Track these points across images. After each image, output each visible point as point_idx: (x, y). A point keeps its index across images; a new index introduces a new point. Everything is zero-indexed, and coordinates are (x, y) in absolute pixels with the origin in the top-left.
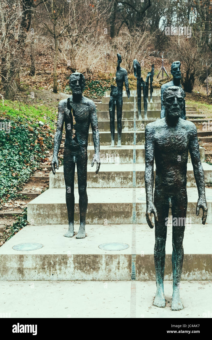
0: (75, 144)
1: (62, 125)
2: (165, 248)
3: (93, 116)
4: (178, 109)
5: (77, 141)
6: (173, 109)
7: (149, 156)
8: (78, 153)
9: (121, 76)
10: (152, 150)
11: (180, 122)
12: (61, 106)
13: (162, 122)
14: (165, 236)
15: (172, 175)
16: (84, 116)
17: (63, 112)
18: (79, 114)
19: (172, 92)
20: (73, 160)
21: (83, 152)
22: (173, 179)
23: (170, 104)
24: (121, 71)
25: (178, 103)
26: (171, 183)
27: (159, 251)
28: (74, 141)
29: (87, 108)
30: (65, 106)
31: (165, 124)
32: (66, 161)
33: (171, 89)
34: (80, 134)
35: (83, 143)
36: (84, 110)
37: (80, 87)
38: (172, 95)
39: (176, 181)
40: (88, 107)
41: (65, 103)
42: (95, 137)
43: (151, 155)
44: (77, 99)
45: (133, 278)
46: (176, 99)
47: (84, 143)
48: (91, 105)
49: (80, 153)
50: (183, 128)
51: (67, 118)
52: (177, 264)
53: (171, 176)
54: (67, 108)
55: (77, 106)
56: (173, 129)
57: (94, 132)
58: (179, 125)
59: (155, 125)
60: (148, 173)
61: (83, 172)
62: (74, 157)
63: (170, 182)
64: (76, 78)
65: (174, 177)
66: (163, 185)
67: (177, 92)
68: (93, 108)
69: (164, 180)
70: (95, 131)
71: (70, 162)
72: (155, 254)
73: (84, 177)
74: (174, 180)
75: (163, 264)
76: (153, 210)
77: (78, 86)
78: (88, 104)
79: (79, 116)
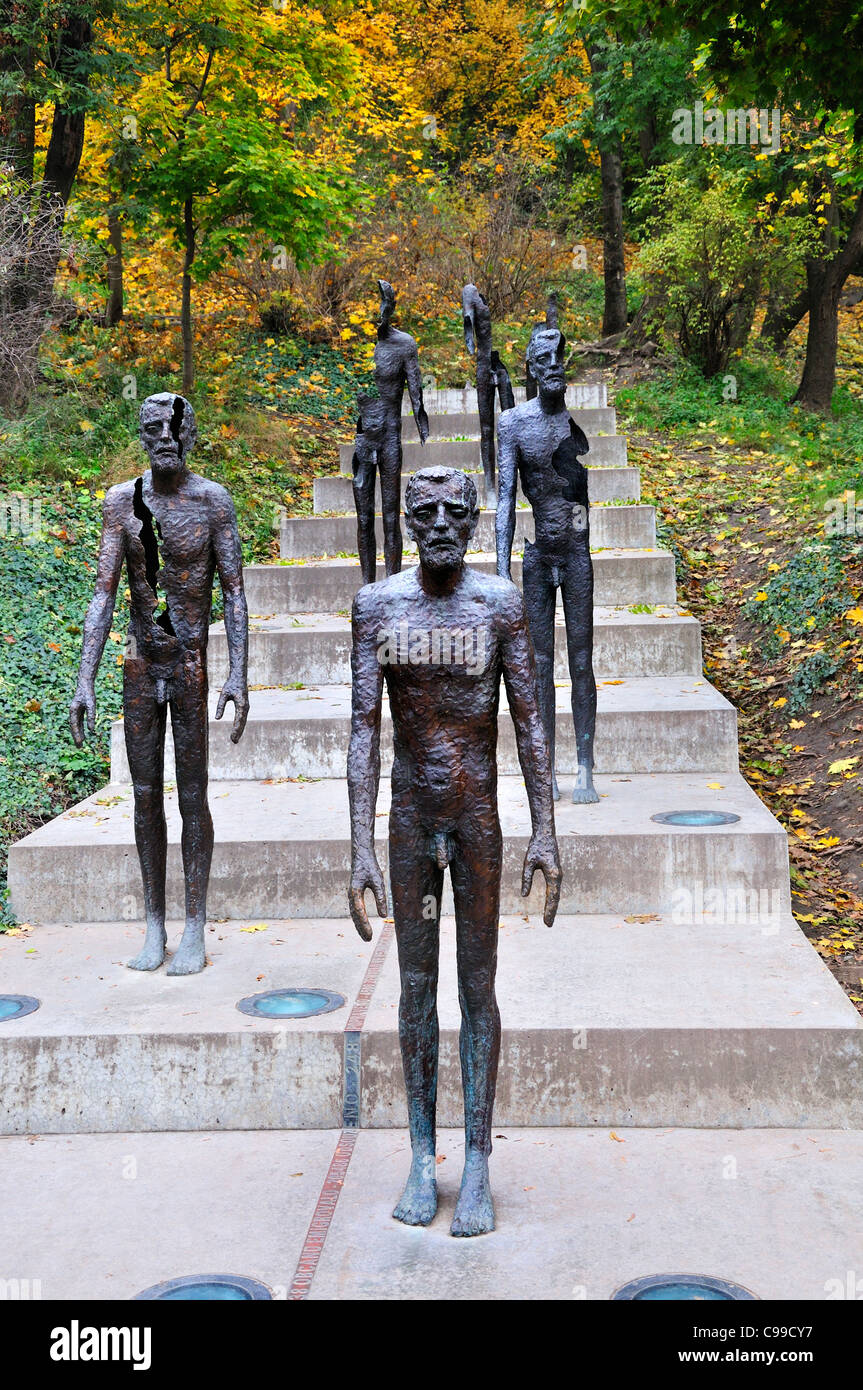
0: (162, 638)
1: (114, 574)
2: (435, 1007)
3: (226, 542)
4: (450, 541)
5: (170, 630)
6: (435, 543)
7: (364, 694)
8: (174, 668)
9: (393, 359)
10: (371, 674)
11: (467, 579)
12: (111, 508)
13: (408, 581)
14: (432, 968)
15: (445, 757)
16: (193, 541)
17: (120, 528)
18: (174, 535)
19: (430, 486)
20: (156, 694)
21: (189, 665)
22: (448, 771)
23: (424, 526)
24: (395, 342)
25: (451, 524)
26: (442, 782)
27: (411, 1021)
28: (159, 627)
29: (204, 512)
30: (125, 505)
31: (418, 587)
32: (131, 698)
33: (427, 478)
34: (179, 603)
35: (189, 632)
36: (191, 521)
37: (174, 444)
38: (430, 496)
39: (459, 778)
40: (205, 508)
41: (126, 497)
42: (232, 613)
43: (369, 691)
44: (169, 481)
45: (351, 1119)
46: (441, 509)
47: (196, 634)
48: (216, 504)
49: (179, 670)
50: (478, 599)
51: (133, 547)
52: (475, 1065)
53: (439, 760)
54: (132, 514)
55: (166, 505)
56: (442, 604)
57: (228, 595)
58: (463, 592)
59: (384, 593)
60: (359, 752)
61: (190, 736)
62: (161, 684)
63: (439, 782)
64: (158, 412)
65: (450, 764)
66: (416, 789)
67: (445, 488)
68: (225, 512)
69: (419, 773)
70: (232, 593)
71: (148, 701)
72: (401, 1031)
73: (196, 755)
74: (451, 773)
75: (430, 1066)
76: (369, 877)
77: (166, 441)
78: (206, 499)
79: (173, 543)
